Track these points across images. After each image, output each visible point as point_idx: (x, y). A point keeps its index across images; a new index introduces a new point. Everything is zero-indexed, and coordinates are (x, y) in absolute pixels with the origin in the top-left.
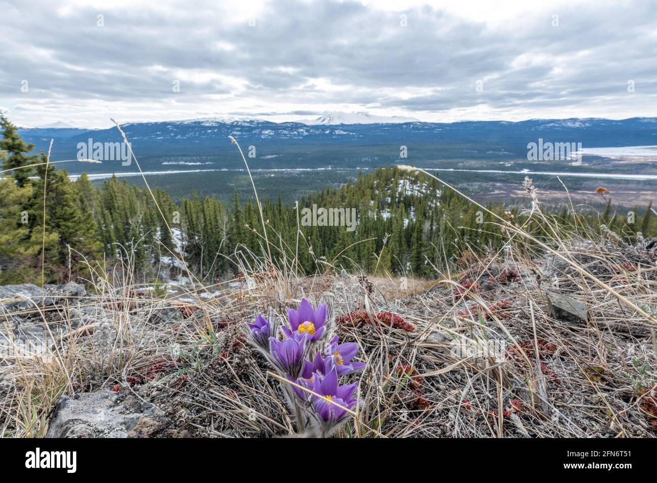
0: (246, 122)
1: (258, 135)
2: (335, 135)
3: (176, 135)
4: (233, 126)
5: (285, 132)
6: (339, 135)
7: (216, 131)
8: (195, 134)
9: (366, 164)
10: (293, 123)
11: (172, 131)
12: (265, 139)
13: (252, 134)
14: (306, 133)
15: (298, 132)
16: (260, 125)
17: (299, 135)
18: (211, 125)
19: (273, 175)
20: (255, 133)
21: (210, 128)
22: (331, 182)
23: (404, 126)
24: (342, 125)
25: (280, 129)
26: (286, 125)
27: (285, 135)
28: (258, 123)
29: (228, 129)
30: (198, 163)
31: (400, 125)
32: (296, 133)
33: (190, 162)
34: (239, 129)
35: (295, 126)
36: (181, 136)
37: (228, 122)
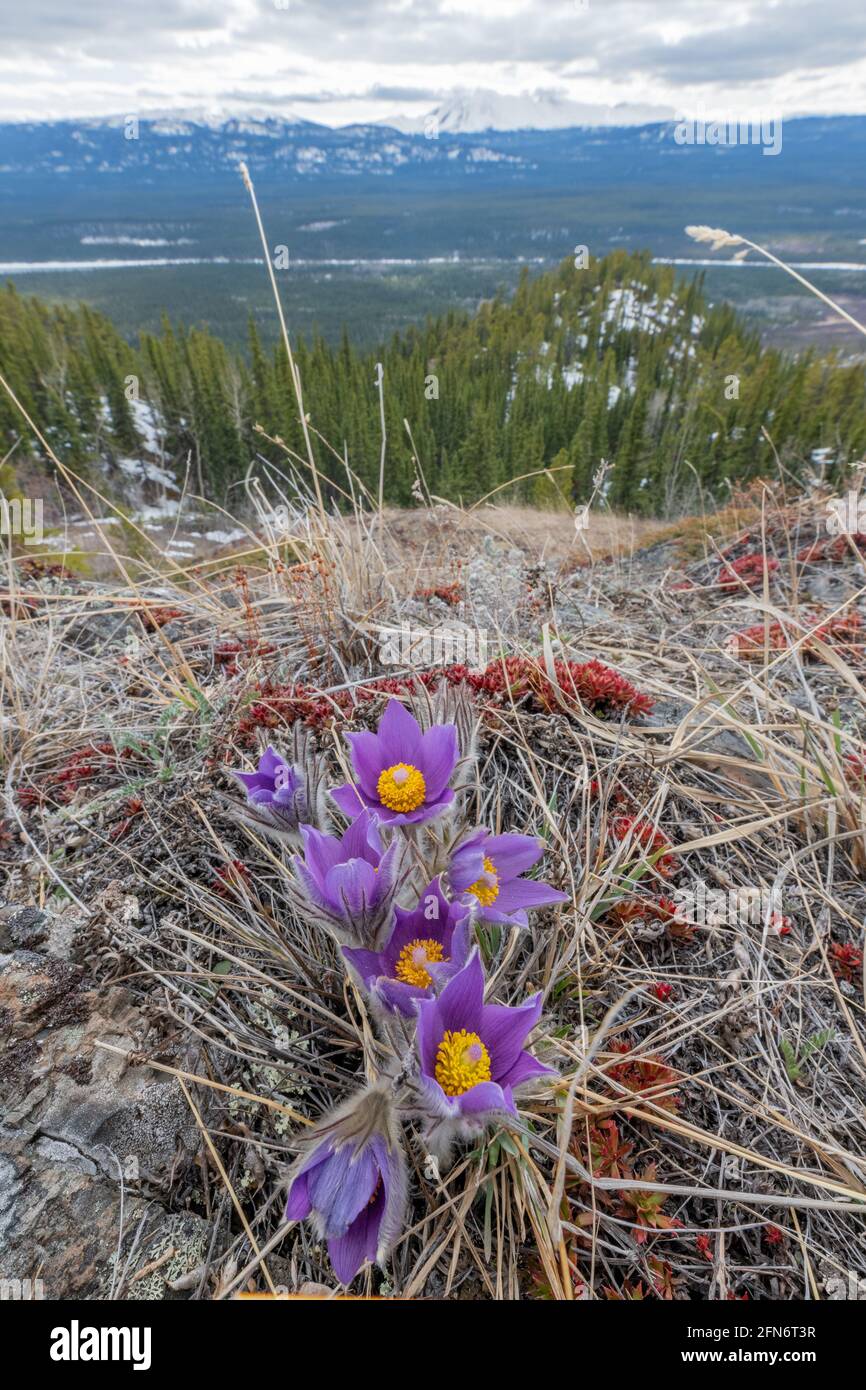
0: (257, 123)
1: (289, 163)
2: (472, 163)
3: (98, 163)
4: (229, 134)
5: (353, 154)
6: (481, 164)
7: (188, 149)
8: (141, 158)
9: (540, 247)
10: (370, 126)
11: (86, 150)
12: (307, 175)
13: (274, 160)
14: (401, 159)
15: (384, 156)
16: (291, 134)
17: (385, 164)
18: (174, 132)
19: (328, 276)
20: (281, 158)
21: (175, 140)
22: (459, 295)
23: (644, 136)
24: (491, 133)
25: (339, 146)
26: (351, 134)
27: (353, 163)
28: (287, 128)
29: (216, 144)
30: (161, 242)
31: (634, 131)
32: (377, 157)
33: (143, 237)
34: (243, 144)
35: (377, 136)
36: (111, 163)
37: (215, 125)
